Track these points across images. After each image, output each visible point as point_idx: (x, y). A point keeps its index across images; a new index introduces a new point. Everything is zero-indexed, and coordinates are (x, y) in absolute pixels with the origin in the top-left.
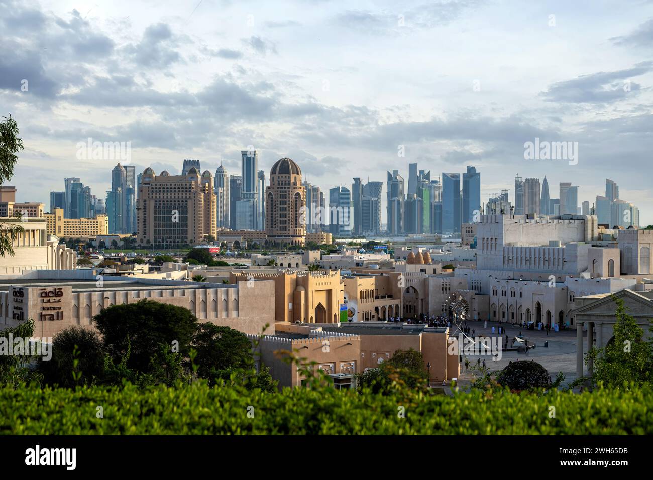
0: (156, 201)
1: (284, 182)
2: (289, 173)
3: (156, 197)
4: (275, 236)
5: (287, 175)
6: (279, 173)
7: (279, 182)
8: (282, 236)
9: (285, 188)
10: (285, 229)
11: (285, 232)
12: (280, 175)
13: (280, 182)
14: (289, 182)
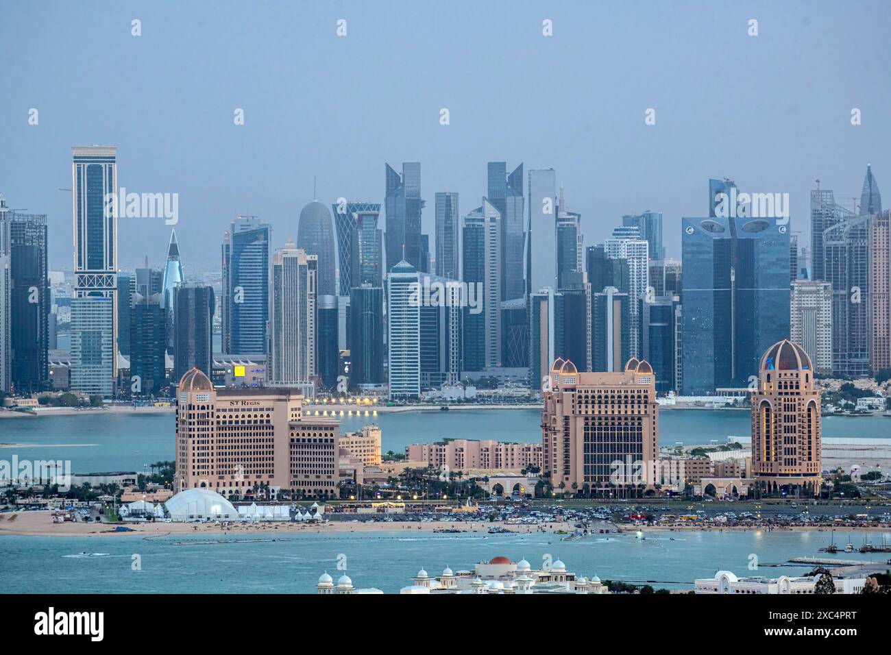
0: (587, 419)
1: (789, 384)
2: (797, 367)
3: (587, 412)
4: (775, 475)
5: (794, 372)
6: (781, 368)
7: (780, 383)
8: (788, 475)
9: (792, 394)
10: (791, 462)
11: (793, 467)
12: (783, 372)
13: (783, 384)
14: (797, 383)
